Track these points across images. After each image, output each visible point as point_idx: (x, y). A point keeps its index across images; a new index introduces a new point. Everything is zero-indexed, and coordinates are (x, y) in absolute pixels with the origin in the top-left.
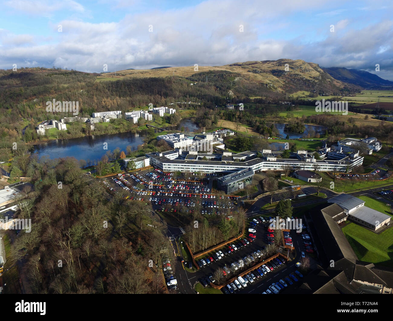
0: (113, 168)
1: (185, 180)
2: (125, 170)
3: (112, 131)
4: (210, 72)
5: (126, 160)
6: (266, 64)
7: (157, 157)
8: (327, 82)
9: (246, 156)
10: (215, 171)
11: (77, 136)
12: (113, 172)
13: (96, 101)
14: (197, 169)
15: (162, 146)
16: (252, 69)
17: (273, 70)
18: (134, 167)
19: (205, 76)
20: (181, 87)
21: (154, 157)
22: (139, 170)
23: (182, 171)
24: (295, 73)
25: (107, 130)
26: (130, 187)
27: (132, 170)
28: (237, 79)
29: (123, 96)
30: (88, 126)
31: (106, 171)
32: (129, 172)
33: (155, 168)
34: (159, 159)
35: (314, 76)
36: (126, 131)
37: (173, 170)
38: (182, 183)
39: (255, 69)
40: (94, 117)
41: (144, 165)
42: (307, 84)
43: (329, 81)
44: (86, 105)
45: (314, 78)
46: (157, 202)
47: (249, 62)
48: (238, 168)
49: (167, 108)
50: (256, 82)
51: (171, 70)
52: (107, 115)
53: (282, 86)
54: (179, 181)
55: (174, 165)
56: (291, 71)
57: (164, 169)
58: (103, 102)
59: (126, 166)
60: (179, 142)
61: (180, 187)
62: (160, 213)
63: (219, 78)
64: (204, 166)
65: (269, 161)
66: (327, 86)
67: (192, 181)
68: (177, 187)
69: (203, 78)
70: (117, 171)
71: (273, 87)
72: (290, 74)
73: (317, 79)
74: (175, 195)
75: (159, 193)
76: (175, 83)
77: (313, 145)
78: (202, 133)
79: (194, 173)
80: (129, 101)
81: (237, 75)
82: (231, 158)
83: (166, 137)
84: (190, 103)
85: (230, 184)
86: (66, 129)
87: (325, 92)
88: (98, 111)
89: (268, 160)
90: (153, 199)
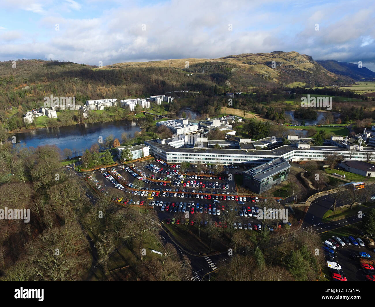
0: (104, 158)
1: (196, 174)
2: (119, 160)
3: (106, 118)
4: (206, 64)
5: (120, 149)
6: (260, 57)
7: (158, 145)
8: (322, 74)
9: (268, 144)
10: (233, 162)
11: (68, 124)
12: (103, 164)
13: (90, 89)
14: (210, 159)
15: (164, 133)
16: (247, 61)
17: (267, 62)
18: (129, 158)
19: (201, 67)
20: (178, 77)
21: (155, 145)
22: (137, 160)
23: (191, 162)
24: (290, 65)
25: (101, 118)
26: (124, 184)
27: (127, 161)
28: (233, 70)
29: (120, 84)
30: (80, 113)
31: (94, 163)
32: (123, 163)
33: (156, 159)
34: (161, 147)
35: (309, 67)
36: (122, 119)
37: (179, 161)
38: (193, 178)
39: (249, 61)
40: (88, 105)
41: (143, 155)
42: (302, 75)
43: (324, 72)
44: (80, 93)
45: (309, 69)
46: (163, 208)
47: (243, 54)
48: (264, 157)
49: (164, 96)
50: (252, 73)
51: (166, 62)
52: (102, 103)
53: (278, 77)
54: (189, 175)
55: (181, 155)
56: (286, 63)
57: (168, 159)
58: (98, 90)
59: (120, 156)
60: (182, 128)
61: (191, 183)
62: (170, 227)
63: (216, 69)
64: (219, 156)
65: (301, 148)
66: (321, 77)
67: (206, 176)
68: (188, 184)
69: (199, 70)
70: (107, 162)
71: (270, 78)
72: (285, 66)
73: (311, 70)
74: (188, 197)
75: (165, 193)
76: (172, 73)
77: (338, 131)
78: (206, 119)
79: (206, 164)
80: (125, 90)
81: (233, 66)
82: (251, 145)
83: (167, 123)
84: (188, 91)
85: (263, 179)
86: (57, 117)
87: (320, 83)
88: (92, 99)
89: (299, 147)
90: (157, 203)
